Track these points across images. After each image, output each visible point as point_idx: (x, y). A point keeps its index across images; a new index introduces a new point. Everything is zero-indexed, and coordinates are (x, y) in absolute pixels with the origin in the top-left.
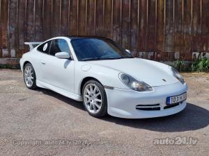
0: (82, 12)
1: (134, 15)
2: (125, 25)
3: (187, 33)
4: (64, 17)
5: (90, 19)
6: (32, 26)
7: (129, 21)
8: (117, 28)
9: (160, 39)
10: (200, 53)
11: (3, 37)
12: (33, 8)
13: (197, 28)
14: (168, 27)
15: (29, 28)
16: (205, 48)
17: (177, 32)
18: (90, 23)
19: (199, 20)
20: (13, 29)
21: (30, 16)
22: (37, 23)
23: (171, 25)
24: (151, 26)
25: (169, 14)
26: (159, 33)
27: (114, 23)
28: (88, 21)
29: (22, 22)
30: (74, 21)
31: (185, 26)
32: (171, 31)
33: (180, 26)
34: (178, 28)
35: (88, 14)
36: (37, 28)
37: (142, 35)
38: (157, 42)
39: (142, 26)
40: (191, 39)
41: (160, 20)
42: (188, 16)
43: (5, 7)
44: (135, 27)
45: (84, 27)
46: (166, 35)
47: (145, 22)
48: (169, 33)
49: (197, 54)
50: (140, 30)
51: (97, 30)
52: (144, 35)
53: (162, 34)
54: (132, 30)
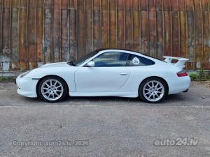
1: (159, 30)
2: (152, 38)
3: (207, 46)
4: (96, 32)
5: (120, 33)
6: (66, 40)
7: (156, 34)
8: (145, 41)
9: (184, 51)
11: (39, 50)
12: (67, 23)
14: (190, 40)
15: (64, 42)
17: (198, 44)
18: (120, 36)
20: (48, 43)
21: (64, 31)
22: (71, 38)
23: (193, 38)
24: (176, 39)
25: (191, 28)
26: (183, 45)
27: (142, 37)
28: (118, 35)
29: (57, 37)
30: (105, 36)
31: (205, 39)
32: (193, 44)
33: (200, 39)
34: (198, 41)
35: (118, 28)
36: (71, 42)
37: (167, 47)
38: (181, 53)
39: (167, 38)
41: (183, 33)
43: (40, 22)
44: (161, 40)
45: (115, 41)
46: (188, 47)
47: (170, 36)
48: (191, 45)
50: (165, 43)
52: (169, 47)
53: (185, 46)
54: (159, 43)
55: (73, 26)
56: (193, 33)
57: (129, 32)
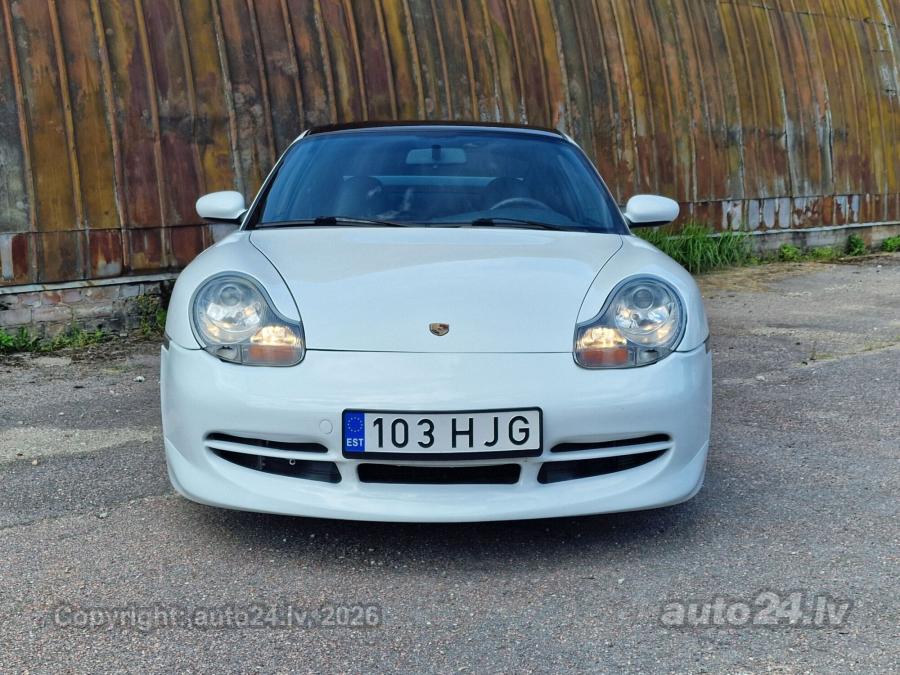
2: (282, 90)
5: (123, 50)
7: (292, 68)
8: (250, 102)
14: (431, 103)
18: (123, 71)
19: (516, 79)
23: (440, 93)
24: (378, 98)
31: (483, 99)
35: (106, 22)
41: (402, 69)
44: (318, 98)
47: (353, 80)
50: (339, 115)
51: (166, 107)
54: (314, 118)
56: (439, 73)
57: (166, 44)
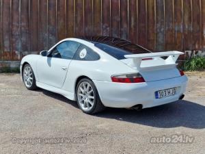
0: (70, 12)
1: (123, 14)
2: (115, 24)
3: (179, 31)
4: (51, 17)
5: (79, 19)
6: (18, 27)
7: (119, 19)
8: (107, 27)
9: (152, 38)
10: (192, 51)
12: (18, 8)
13: (189, 26)
14: (159, 25)
15: (15, 28)
16: (197, 47)
17: (169, 30)
18: (78, 22)
19: (190, 18)
21: (15, 17)
22: (23, 24)
23: (162, 22)
24: (142, 25)
25: (160, 11)
26: (150, 31)
27: (103, 23)
28: (76, 21)
29: (7, 23)
30: (61, 22)
31: (177, 24)
32: (162, 30)
33: (171, 24)
34: (169, 26)
36: (23, 28)
37: (133, 33)
38: (149, 41)
39: (133, 24)
40: (183, 37)
41: (151, 18)
42: (178, 14)
44: (125, 26)
45: (73, 27)
46: (157, 34)
47: (135, 21)
48: (161, 31)
49: (190, 52)
50: (130, 29)
51: (87, 29)
52: (135, 33)
53: (153, 32)
54: (122, 29)
55: (25, 10)
56: (162, 18)
